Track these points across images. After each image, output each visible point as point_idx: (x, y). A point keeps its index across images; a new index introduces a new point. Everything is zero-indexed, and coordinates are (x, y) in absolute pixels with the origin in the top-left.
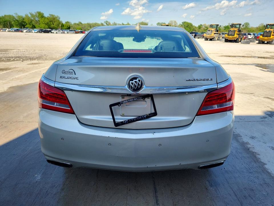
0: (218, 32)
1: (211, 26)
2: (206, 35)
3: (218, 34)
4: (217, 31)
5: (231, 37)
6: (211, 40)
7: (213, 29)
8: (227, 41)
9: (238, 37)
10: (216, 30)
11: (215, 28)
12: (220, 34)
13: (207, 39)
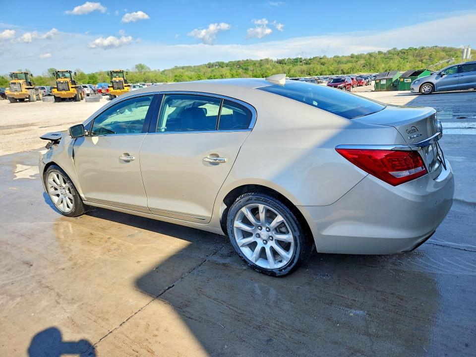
0: (31, 86)
1: (14, 76)
2: (10, 93)
3: (33, 88)
4: (30, 84)
5: (63, 92)
6: (22, 100)
7: (21, 81)
8: (58, 99)
9: (76, 92)
10: (26, 81)
11: (23, 79)
12: (37, 90)
13: (14, 100)
